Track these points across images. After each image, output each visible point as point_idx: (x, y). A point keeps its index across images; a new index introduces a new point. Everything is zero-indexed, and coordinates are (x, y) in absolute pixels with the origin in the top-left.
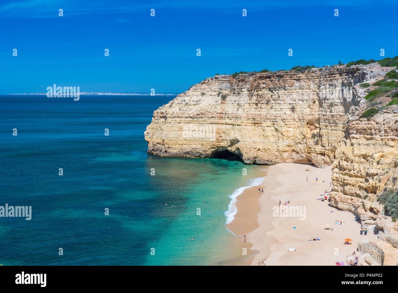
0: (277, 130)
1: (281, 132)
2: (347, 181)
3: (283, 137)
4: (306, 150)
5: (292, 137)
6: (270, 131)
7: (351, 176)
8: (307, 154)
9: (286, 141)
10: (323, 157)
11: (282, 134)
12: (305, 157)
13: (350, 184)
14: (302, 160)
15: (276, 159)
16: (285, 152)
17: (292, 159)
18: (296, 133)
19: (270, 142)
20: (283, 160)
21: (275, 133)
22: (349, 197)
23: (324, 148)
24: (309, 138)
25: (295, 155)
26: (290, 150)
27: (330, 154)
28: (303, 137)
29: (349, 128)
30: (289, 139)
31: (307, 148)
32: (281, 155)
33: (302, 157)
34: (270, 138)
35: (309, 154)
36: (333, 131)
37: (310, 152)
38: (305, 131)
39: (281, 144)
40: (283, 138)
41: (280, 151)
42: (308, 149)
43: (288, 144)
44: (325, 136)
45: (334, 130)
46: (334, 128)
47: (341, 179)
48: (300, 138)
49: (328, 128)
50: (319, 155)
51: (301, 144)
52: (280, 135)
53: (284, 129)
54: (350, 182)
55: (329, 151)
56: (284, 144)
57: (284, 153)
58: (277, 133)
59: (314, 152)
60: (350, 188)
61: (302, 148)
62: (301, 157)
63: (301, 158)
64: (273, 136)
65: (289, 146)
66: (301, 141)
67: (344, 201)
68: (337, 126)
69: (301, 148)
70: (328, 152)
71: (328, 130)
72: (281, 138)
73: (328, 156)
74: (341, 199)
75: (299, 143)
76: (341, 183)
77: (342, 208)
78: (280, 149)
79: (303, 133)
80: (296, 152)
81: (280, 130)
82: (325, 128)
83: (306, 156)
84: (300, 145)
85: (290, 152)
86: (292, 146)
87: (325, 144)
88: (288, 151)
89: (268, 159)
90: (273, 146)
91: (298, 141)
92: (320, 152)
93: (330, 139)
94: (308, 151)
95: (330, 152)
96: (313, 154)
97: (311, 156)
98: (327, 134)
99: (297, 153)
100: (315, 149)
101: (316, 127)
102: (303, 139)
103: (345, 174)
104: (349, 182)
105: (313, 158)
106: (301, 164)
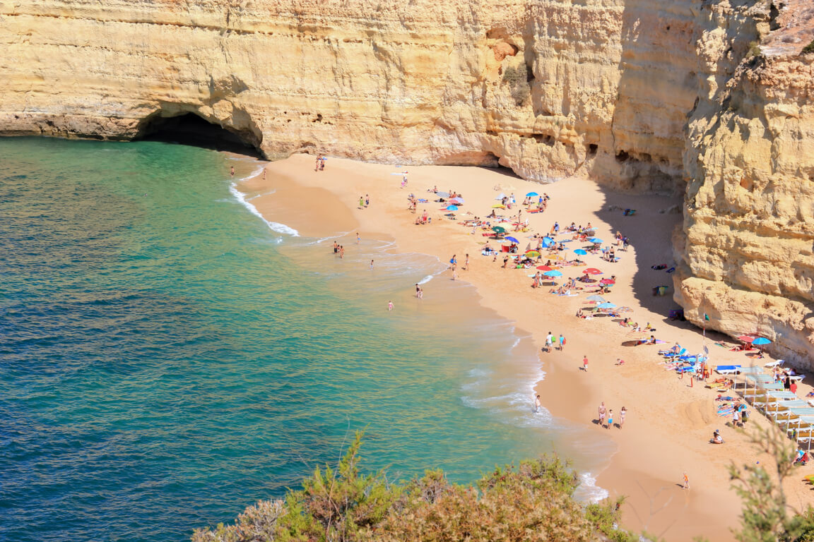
0: (385, 53)
1: (398, 62)
2: (755, 250)
3: (404, 78)
4: (482, 122)
5: (434, 80)
6: (357, 57)
7: (764, 232)
8: (485, 134)
9: (412, 93)
10: (544, 147)
11: (401, 69)
12: (476, 143)
13: (761, 258)
14: (464, 154)
15: (379, 148)
16: (408, 126)
17: (431, 149)
18: (449, 67)
19: (359, 93)
20: (402, 155)
21: (375, 64)
22: (756, 296)
23: (550, 118)
24: (494, 84)
25: (440, 137)
26: (427, 120)
27: (572, 139)
28: (474, 79)
29: (763, 83)
30: (425, 87)
31: (485, 114)
32: (396, 136)
33: (465, 143)
34: (358, 79)
35: (494, 138)
36: (588, 65)
37: (498, 127)
38: (482, 60)
39: (397, 101)
40: (403, 81)
41: (392, 124)
42: (491, 119)
43: (420, 102)
44: (553, 79)
45: (590, 61)
46: (589, 54)
47: (724, 240)
48: (463, 84)
49: (565, 52)
50: (528, 141)
51: (465, 101)
52: (394, 72)
53: (409, 53)
54: (764, 252)
55: (569, 128)
56: (407, 100)
57: (406, 130)
58: (384, 62)
59: (510, 128)
60: (761, 269)
61: (467, 115)
62: (463, 145)
63: (463, 149)
64: (369, 72)
65: (421, 107)
66: (463, 93)
67: (742, 308)
68: (602, 50)
69: (463, 115)
70: (565, 131)
71: (565, 61)
72: (398, 82)
73: (564, 144)
74: (732, 302)
75: (457, 99)
76: (724, 254)
77: (734, 329)
78: (393, 118)
79: (475, 66)
80: (445, 127)
81: (394, 56)
82: (556, 53)
83: (482, 140)
84: (459, 105)
85: (424, 128)
86: (433, 108)
87: (552, 105)
88: (420, 123)
89: (351, 148)
90: (366, 108)
91: (454, 92)
92: (534, 129)
93: (574, 88)
94: (489, 123)
95: (573, 132)
96: (507, 138)
97: (500, 141)
98: (562, 71)
99: (449, 129)
100: (513, 119)
101: (516, 49)
102: (473, 84)
103: (743, 227)
104: (759, 251)
105: (508, 148)
106: (461, 165)
